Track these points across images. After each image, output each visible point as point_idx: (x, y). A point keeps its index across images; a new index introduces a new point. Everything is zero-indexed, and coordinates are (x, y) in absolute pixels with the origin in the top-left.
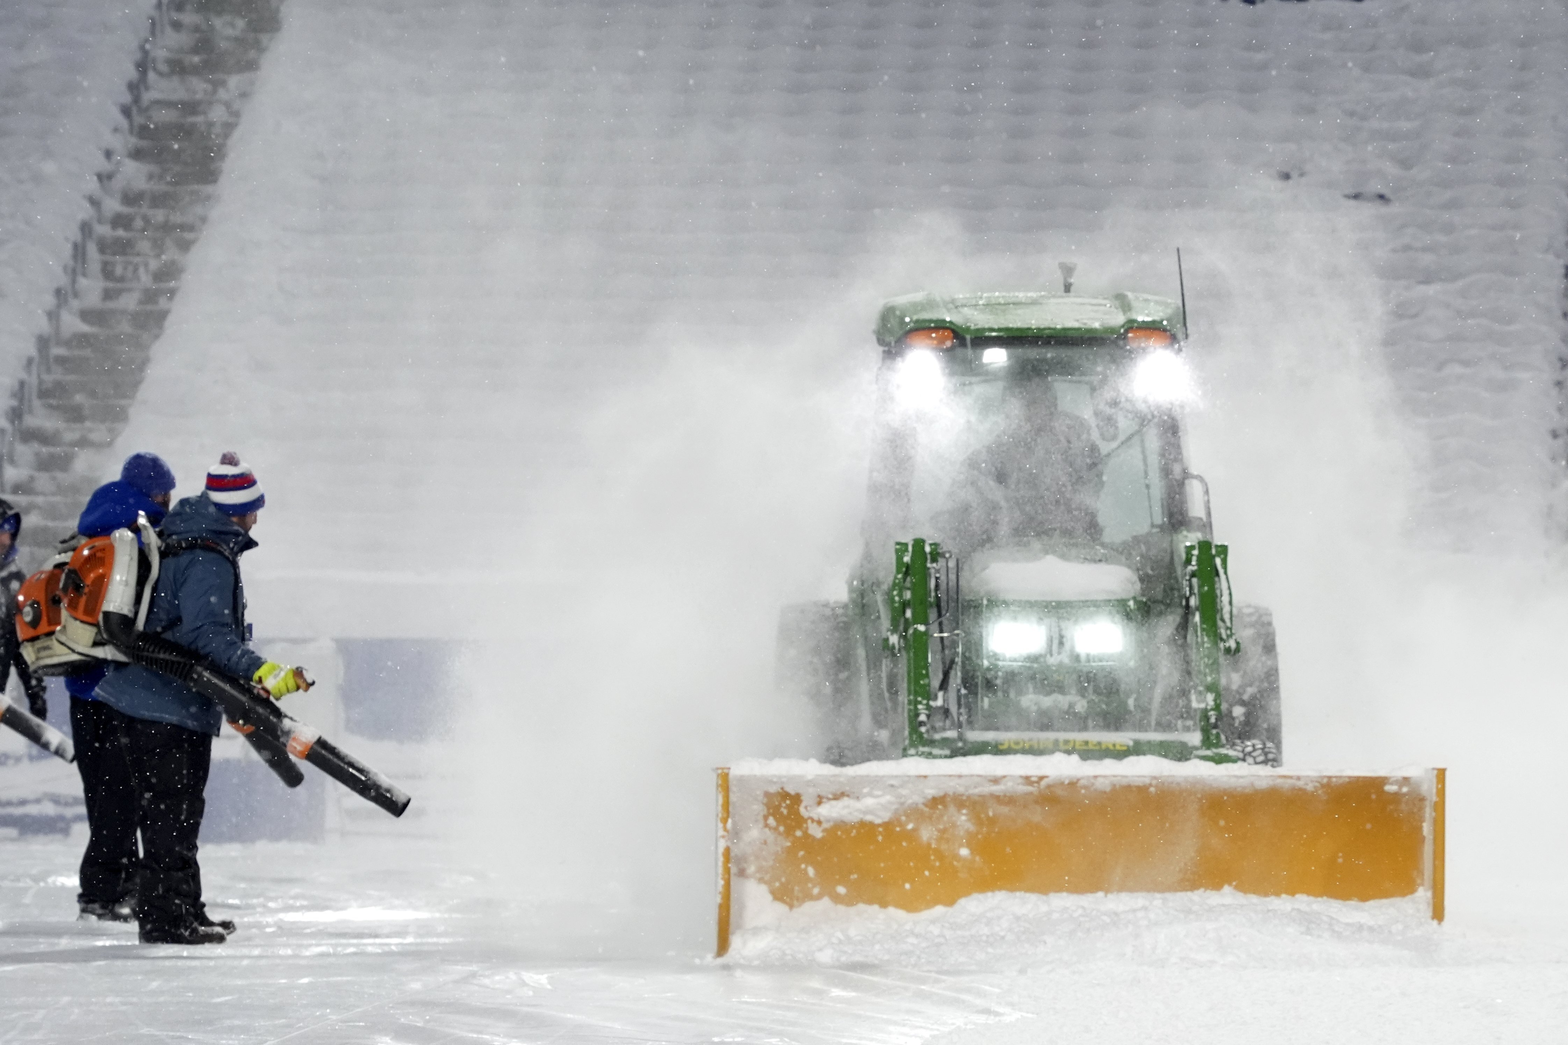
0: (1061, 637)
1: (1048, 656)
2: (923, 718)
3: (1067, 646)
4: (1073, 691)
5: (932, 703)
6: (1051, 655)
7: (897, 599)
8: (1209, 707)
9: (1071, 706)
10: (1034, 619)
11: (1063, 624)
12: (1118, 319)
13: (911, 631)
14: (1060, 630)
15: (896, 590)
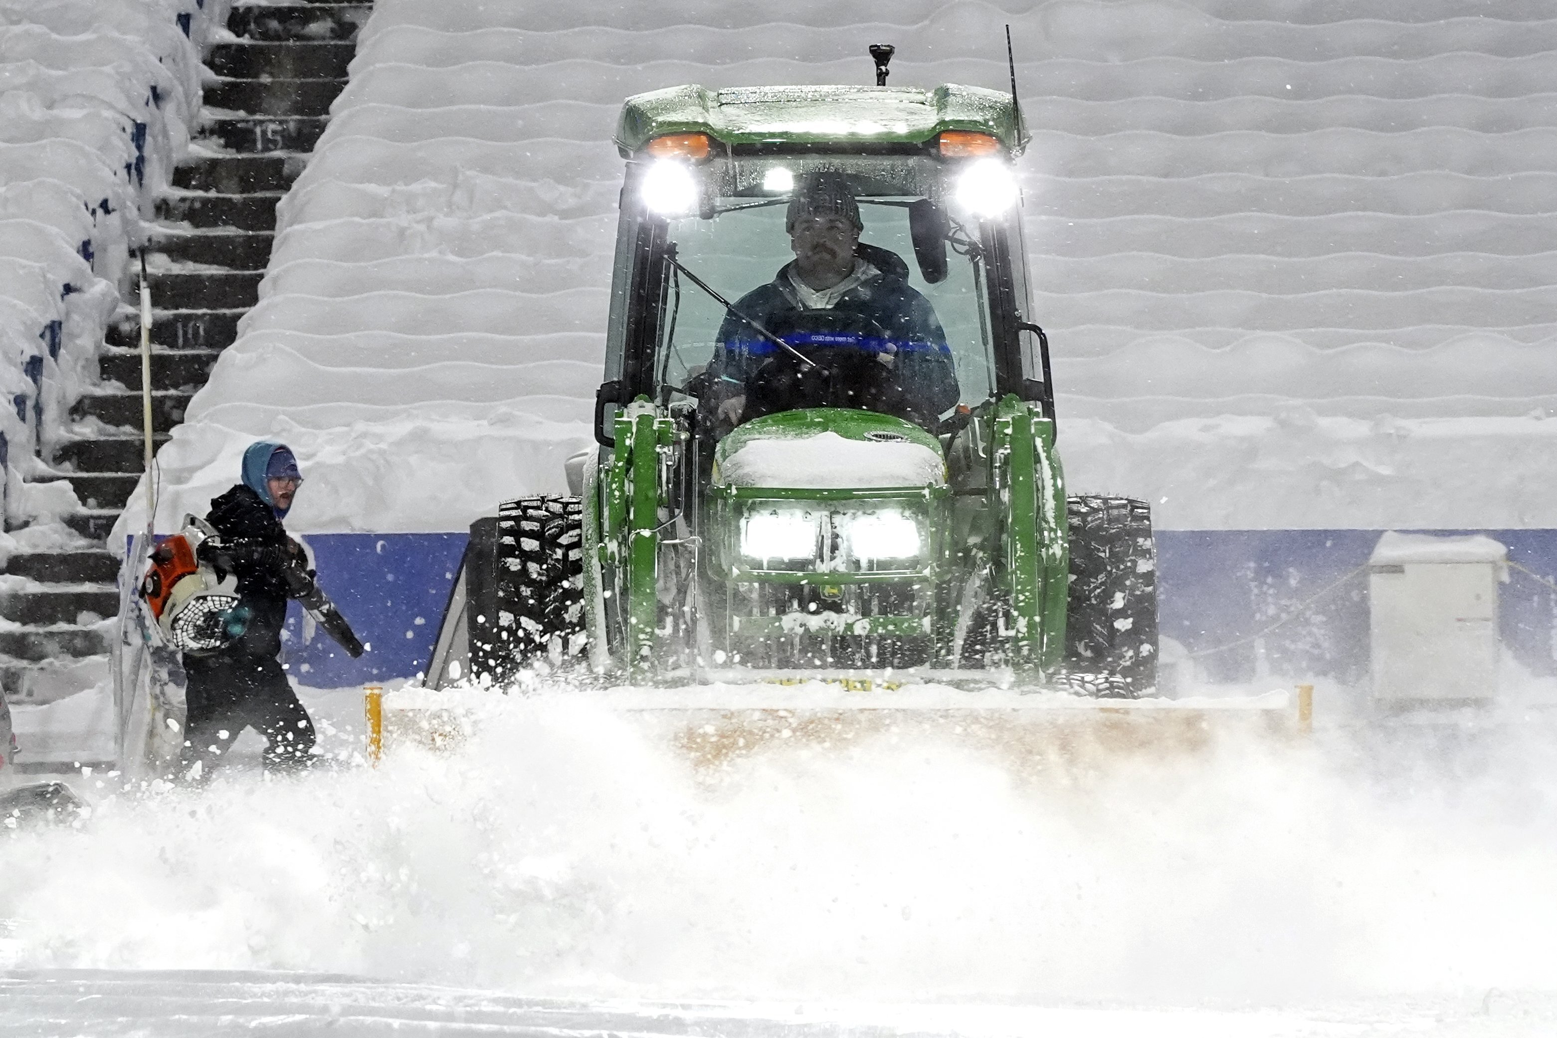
0: (836, 536)
1: (818, 561)
2: (645, 651)
3: (843, 546)
4: (852, 610)
5: (657, 631)
6: (822, 561)
7: (617, 493)
8: (1020, 635)
9: (849, 626)
10: (799, 513)
11: (837, 519)
12: (928, 119)
13: (632, 536)
14: (834, 527)
15: (616, 483)
